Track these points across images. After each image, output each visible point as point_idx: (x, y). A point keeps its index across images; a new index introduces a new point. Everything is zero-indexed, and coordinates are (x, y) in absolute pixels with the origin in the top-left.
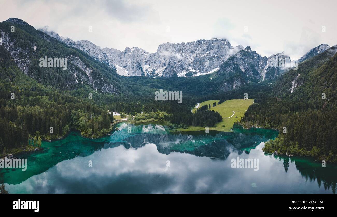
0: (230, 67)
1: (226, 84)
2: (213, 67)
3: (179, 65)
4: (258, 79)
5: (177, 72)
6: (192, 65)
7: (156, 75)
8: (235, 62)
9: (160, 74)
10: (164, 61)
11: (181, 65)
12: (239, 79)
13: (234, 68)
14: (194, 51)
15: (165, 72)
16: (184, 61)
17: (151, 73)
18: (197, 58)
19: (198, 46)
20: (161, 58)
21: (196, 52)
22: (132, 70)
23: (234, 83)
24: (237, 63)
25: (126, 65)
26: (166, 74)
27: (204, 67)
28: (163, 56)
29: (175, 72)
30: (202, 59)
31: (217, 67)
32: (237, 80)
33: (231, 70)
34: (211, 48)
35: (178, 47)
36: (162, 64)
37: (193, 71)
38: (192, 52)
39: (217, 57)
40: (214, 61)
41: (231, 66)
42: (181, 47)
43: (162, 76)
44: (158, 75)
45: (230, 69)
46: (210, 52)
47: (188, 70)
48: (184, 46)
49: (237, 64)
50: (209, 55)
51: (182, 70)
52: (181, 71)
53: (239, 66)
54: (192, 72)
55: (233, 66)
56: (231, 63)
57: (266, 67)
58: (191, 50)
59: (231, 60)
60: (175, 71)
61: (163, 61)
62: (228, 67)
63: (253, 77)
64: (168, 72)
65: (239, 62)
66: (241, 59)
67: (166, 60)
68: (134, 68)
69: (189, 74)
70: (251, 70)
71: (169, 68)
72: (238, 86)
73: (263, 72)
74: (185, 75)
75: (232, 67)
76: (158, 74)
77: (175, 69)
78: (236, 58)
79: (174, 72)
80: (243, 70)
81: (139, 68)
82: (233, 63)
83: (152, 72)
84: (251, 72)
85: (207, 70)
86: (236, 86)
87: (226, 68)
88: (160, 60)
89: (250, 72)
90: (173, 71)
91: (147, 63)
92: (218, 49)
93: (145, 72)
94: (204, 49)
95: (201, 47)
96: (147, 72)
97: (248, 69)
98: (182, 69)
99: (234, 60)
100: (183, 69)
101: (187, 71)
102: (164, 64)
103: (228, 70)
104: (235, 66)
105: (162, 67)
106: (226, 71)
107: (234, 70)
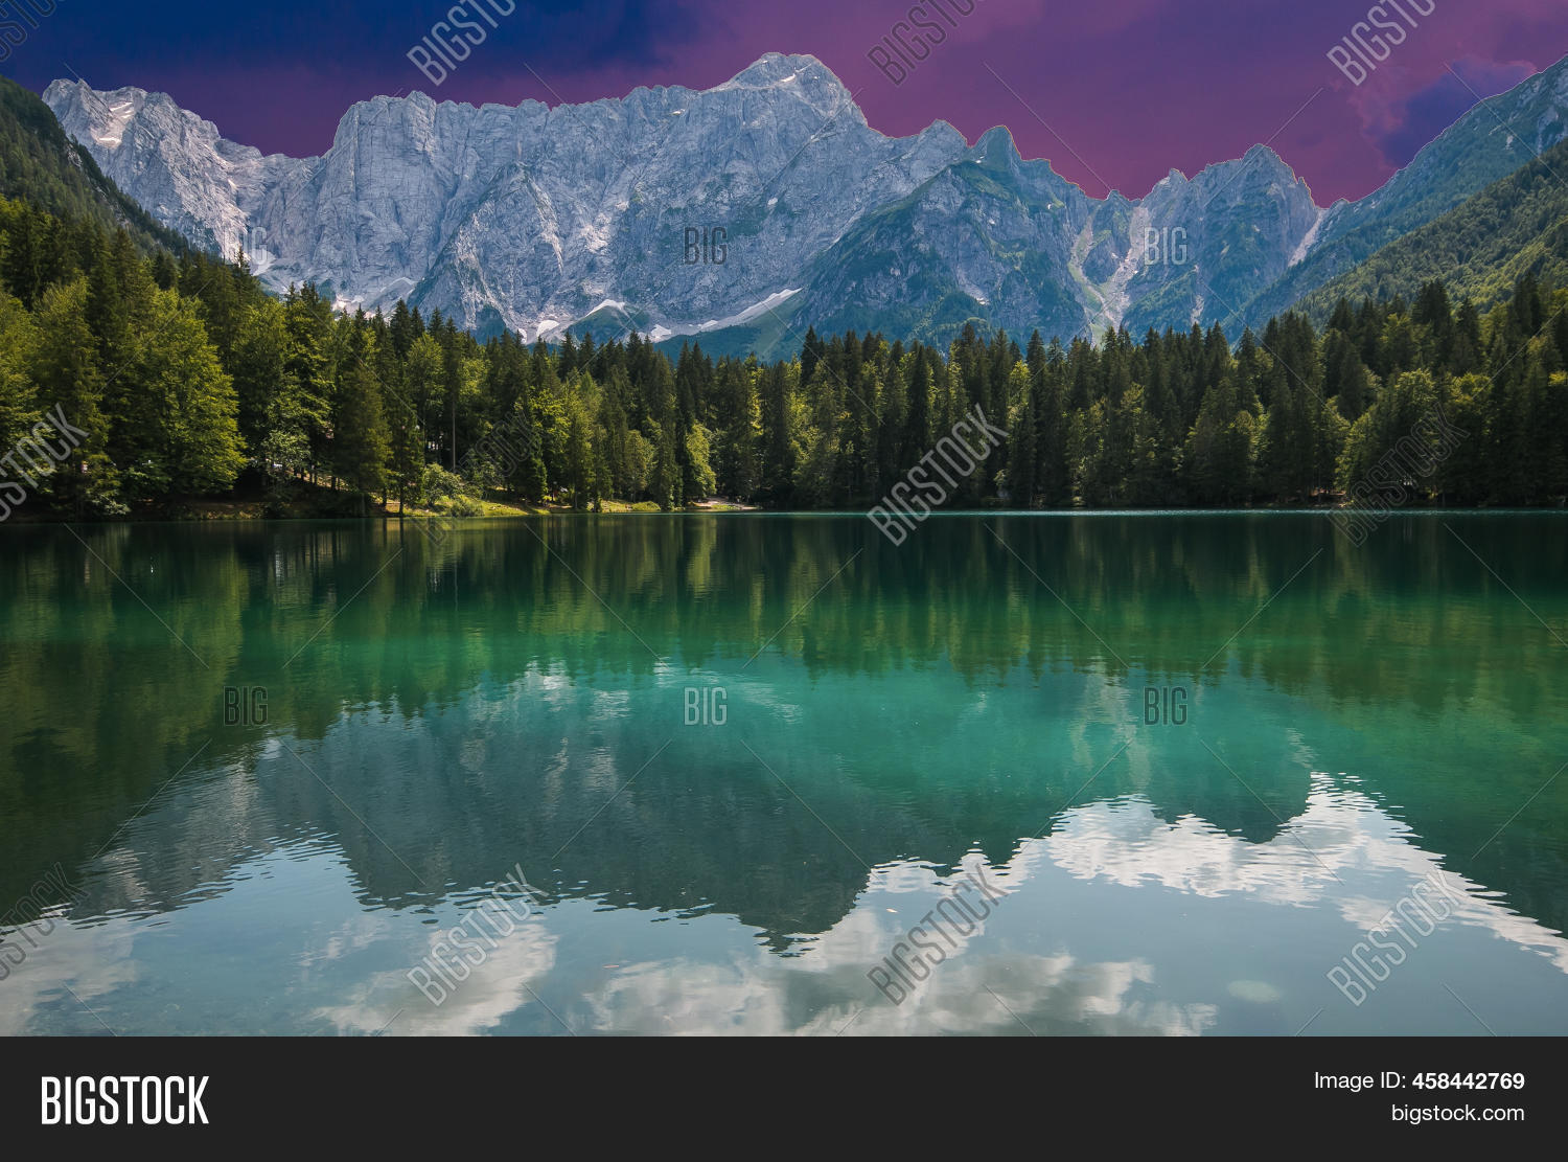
0: (887, 274)
2: (755, 280)
3: (519, 262)
5: (507, 309)
6: (607, 262)
8: (919, 241)
10: (395, 227)
11: (533, 262)
13: (915, 284)
14: (615, 165)
18: (642, 215)
19: (644, 133)
20: (373, 207)
21: (627, 176)
24: (933, 249)
27: (693, 279)
28: (386, 192)
29: (496, 312)
30: (678, 228)
31: (781, 284)
33: (899, 293)
34: (736, 148)
35: (498, 133)
36: (379, 247)
37: (624, 310)
38: (600, 174)
39: (781, 208)
40: (762, 236)
41: (897, 273)
42: (520, 137)
45: (892, 290)
46: (728, 178)
47: (582, 301)
48: (537, 130)
49: (935, 255)
50: (724, 196)
51: (536, 299)
52: (532, 306)
53: (946, 269)
54: (615, 315)
55: (911, 272)
56: (896, 247)
57: (1121, 269)
58: (592, 158)
59: (894, 226)
60: (494, 302)
61: (387, 231)
62: (879, 275)
65: (946, 239)
66: (955, 222)
67: (409, 218)
69: (598, 328)
70: (1026, 293)
73: (1106, 306)
74: (566, 332)
75: (904, 272)
77: (490, 293)
78: (928, 213)
79: (486, 309)
80: (980, 297)
82: (908, 248)
84: (1029, 308)
85: (714, 304)
87: (860, 280)
88: (369, 219)
89: (1025, 303)
92: (784, 157)
94: (686, 158)
95: (661, 143)
97: (1007, 290)
98: (536, 290)
99: (910, 230)
100: (546, 293)
101: (577, 305)
102: (400, 252)
103: (876, 298)
104: (923, 267)
105: (387, 272)
106: (864, 301)
107: (919, 297)
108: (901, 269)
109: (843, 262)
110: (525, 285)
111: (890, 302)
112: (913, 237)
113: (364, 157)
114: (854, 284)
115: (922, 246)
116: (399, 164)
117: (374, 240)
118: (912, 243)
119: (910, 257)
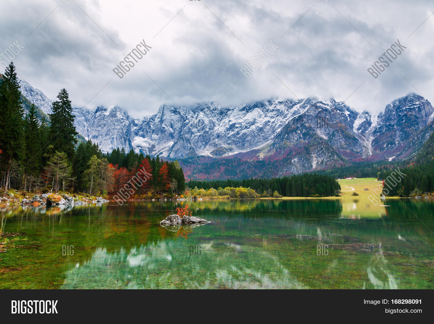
0: (296, 132)
1: (296, 159)
3: (200, 136)
4: (357, 152)
5: (196, 148)
6: (223, 135)
7: (157, 153)
8: (306, 123)
9: (164, 153)
10: (171, 129)
11: (203, 136)
12: (322, 149)
13: (305, 135)
14: (225, 111)
15: (173, 149)
16: (207, 130)
17: (147, 150)
18: (232, 123)
20: (166, 125)
21: (228, 114)
22: (110, 142)
23: (312, 157)
24: (310, 125)
25: (97, 134)
26: (176, 152)
27: (245, 138)
28: (169, 121)
29: (193, 148)
32: (318, 152)
33: (300, 138)
36: (167, 134)
37: (226, 146)
38: (221, 114)
41: (299, 132)
43: (169, 156)
44: (162, 153)
45: (298, 137)
47: (216, 145)
49: (310, 127)
51: (204, 145)
52: (203, 147)
53: (314, 131)
54: (224, 148)
55: (303, 132)
56: (299, 125)
57: (370, 130)
60: (193, 146)
61: (169, 130)
62: (294, 133)
63: (346, 149)
64: (179, 149)
65: (313, 122)
67: (174, 127)
68: (115, 140)
69: (219, 151)
71: (182, 142)
72: (322, 162)
73: (366, 140)
74: (211, 153)
75: (301, 132)
76: (161, 151)
77: (192, 144)
78: (308, 116)
79: (190, 148)
80: (325, 138)
81: (125, 141)
82: (302, 125)
83: (148, 148)
84: (341, 141)
85: (250, 144)
86: (317, 163)
87: (288, 135)
88: (165, 128)
89: (339, 139)
90: (188, 147)
91: (138, 132)
93: (135, 149)
96: (140, 148)
98: (204, 143)
100: (206, 143)
101: (214, 146)
102: (172, 135)
103: (293, 139)
104: (307, 130)
105: (168, 140)
106: (290, 140)
107: (306, 138)
108: (300, 131)
109: (284, 130)
110: (201, 142)
111: (297, 140)
112: (303, 122)
113: (164, 113)
114: (286, 136)
115: (306, 125)
116: (173, 114)
117: (166, 133)
118: (304, 123)
119: (303, 127)
